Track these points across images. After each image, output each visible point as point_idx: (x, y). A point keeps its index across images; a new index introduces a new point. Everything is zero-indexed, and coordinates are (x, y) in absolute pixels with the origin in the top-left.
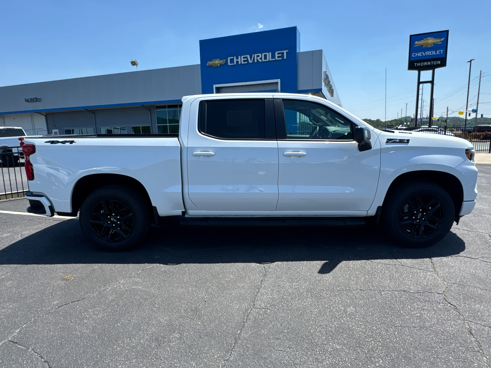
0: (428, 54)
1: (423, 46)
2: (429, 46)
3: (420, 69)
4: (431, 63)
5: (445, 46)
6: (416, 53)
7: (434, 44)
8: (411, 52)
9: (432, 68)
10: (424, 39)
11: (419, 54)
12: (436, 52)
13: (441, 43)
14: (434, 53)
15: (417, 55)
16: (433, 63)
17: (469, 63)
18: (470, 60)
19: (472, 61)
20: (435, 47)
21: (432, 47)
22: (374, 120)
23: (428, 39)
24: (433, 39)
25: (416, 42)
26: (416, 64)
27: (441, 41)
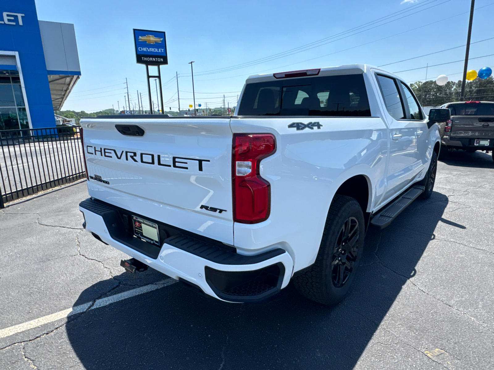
0: (152, 50)
1: (146, 42)
2: (152, 43)
3: (148, 63)
4: (156, 59)
5: (163, 45)
6: (142, 48)
7: (156, 42)
8: (137, 45)
9: (157, 64)
10: (146, 36)
11: (145, 49)
12: (158, 50)
13: (161, 42)
14: (156, 50)
15: (143, 50)
16: (157, 59)
17: (191, 64)
18: (191, 62)
19: (192, 63)
20: (156, 45)
21: (154, 44)
22: (78, 112)
23: (150, 36)
24: (154, 37)
25: (140, 37)
26: (143, 58)
27: (161, 41)
